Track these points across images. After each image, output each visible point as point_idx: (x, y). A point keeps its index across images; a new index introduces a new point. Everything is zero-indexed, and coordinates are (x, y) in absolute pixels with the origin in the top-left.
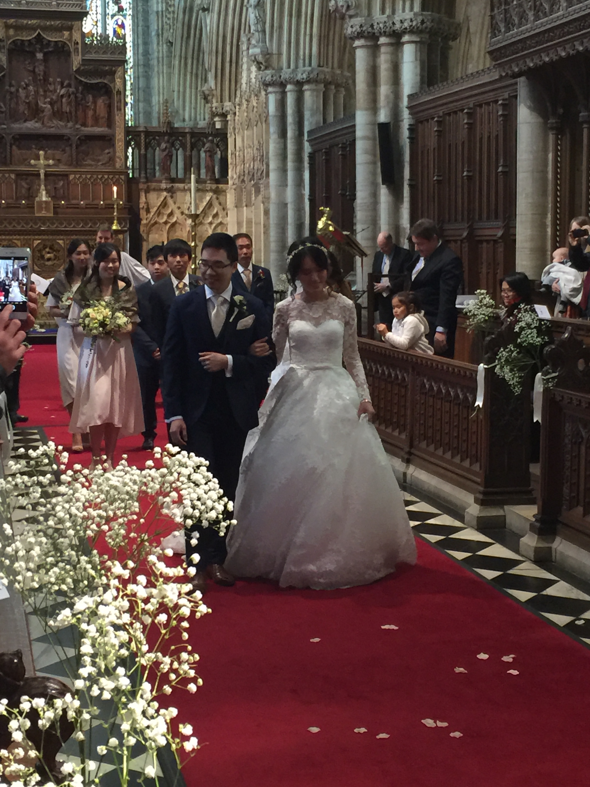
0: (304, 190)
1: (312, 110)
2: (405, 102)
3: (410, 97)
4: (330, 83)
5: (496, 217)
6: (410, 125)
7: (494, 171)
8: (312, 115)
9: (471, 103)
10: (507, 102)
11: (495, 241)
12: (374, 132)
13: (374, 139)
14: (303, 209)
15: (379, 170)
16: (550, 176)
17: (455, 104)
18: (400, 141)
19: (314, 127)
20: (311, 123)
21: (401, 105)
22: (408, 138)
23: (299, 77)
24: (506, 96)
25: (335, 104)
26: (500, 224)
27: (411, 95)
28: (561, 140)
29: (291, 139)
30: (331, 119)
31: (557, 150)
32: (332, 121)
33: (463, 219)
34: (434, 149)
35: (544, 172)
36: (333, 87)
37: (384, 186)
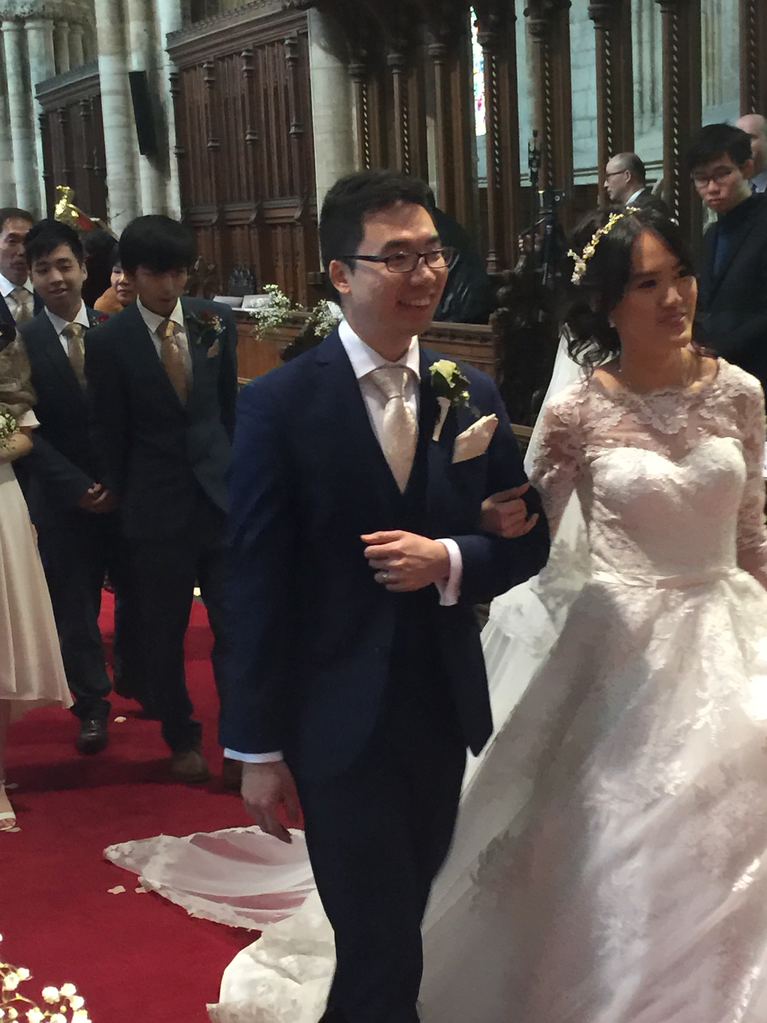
0: (37, 165)
1: (39, 55)
2: (163, 43)
3: (170, 36)
4: (62, 19)
5: (292, 194)
6: (171, 74)
7: (285, 135)
8: (41, 63)
9: (250, 42)
10: (295, 42)
11: (292, 225)
12: (125, 86)
13: (125, 94)
14: (37, 190)
15: (135, 136)
16: (356, 137)
17: (230, 45)
18: (161, 96)
19: (43, 79)
20: (39, 75)
21: (159, 48)
22: (171, 91)
23: (19, 11)
24: (294, 33)
25: (71, 46)
26: (297, 201)
27: (171, 34)
28: (366, 90)
29: (14, 95)
30: (66, 68)
31: (363, 103)
32: (69, 69)
33: (249, 198)
34: (206, 105)
35: (348, 132)
36: (66, 24)
37: (144, 156)
